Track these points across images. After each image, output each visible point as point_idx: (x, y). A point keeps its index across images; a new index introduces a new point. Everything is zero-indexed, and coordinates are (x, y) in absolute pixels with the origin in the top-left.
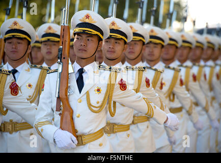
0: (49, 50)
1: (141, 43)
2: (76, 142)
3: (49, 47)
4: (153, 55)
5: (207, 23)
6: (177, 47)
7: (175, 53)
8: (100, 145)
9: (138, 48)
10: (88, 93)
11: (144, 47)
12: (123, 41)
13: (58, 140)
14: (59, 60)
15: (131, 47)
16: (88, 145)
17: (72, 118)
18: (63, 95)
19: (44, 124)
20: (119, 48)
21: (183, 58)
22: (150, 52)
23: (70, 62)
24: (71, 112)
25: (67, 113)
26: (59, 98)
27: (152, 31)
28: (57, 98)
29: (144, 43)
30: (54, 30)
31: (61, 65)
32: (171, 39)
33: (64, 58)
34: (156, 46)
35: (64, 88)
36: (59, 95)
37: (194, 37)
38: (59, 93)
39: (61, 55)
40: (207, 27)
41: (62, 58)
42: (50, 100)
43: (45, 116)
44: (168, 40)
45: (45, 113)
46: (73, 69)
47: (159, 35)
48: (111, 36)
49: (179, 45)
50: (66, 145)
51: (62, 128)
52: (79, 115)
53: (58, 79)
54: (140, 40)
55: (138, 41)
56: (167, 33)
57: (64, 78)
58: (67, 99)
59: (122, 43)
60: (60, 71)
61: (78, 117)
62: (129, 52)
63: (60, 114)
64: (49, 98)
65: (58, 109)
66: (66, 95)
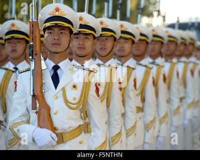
0: (14, 48)
1: (113, 38)
2: (56, 139)
3: (13, 45)
4: (124, 51)
5: (178, 18)
6: (147, 43)
7: (146, 49)
8: (81, 143)
9: (109, 44)
10: (63, 89)
11: (115, 43)
12: (92, 36)
13: (38, 138)
14: (31, 57)
15: (103, 43)
16: (69, 143)
17: (50, 115)
18: (38, 93)
19: (19, 125)
20: (89, 43)
21: (154, 53)
22: (120, 47)
23: (42, 58)
24: (48, 109)
25: (44, 111)
26: (34, 96)
27: (122, 26)
28: (32, 96)
29: (115, 39)
30: (17, 27)
31: (33, 62)
32: (142, 35)
33: (36, 54)
34: (126, 41)
35: (39, 85)
36: (33, 93)
37: (167, 32)
38: (33, 90)
39: (33, 51)
40: (178, 21)
41: (34, 55)
42: (25, 99)
43: (20, 117)
44: (139, 35)
45: (20, 114)
46: (47, 65)
47: (129, 30)
48: (80, 31)
49: (149, 41)
50: (46, 143)
51: (40, 126)
52: (57, 112)
53: (32, 77)
54: (112, 36)
55: (109, 36)
56: (137, 28)
57: (38, 75)
58: (43, 96)
59: (91, 37)
60: (33, 68)
61: (56, 114)
62: (101, 49)
63: (36, 113)
64: (23, 97)
65: (34, 107)
66: (42, 92)
